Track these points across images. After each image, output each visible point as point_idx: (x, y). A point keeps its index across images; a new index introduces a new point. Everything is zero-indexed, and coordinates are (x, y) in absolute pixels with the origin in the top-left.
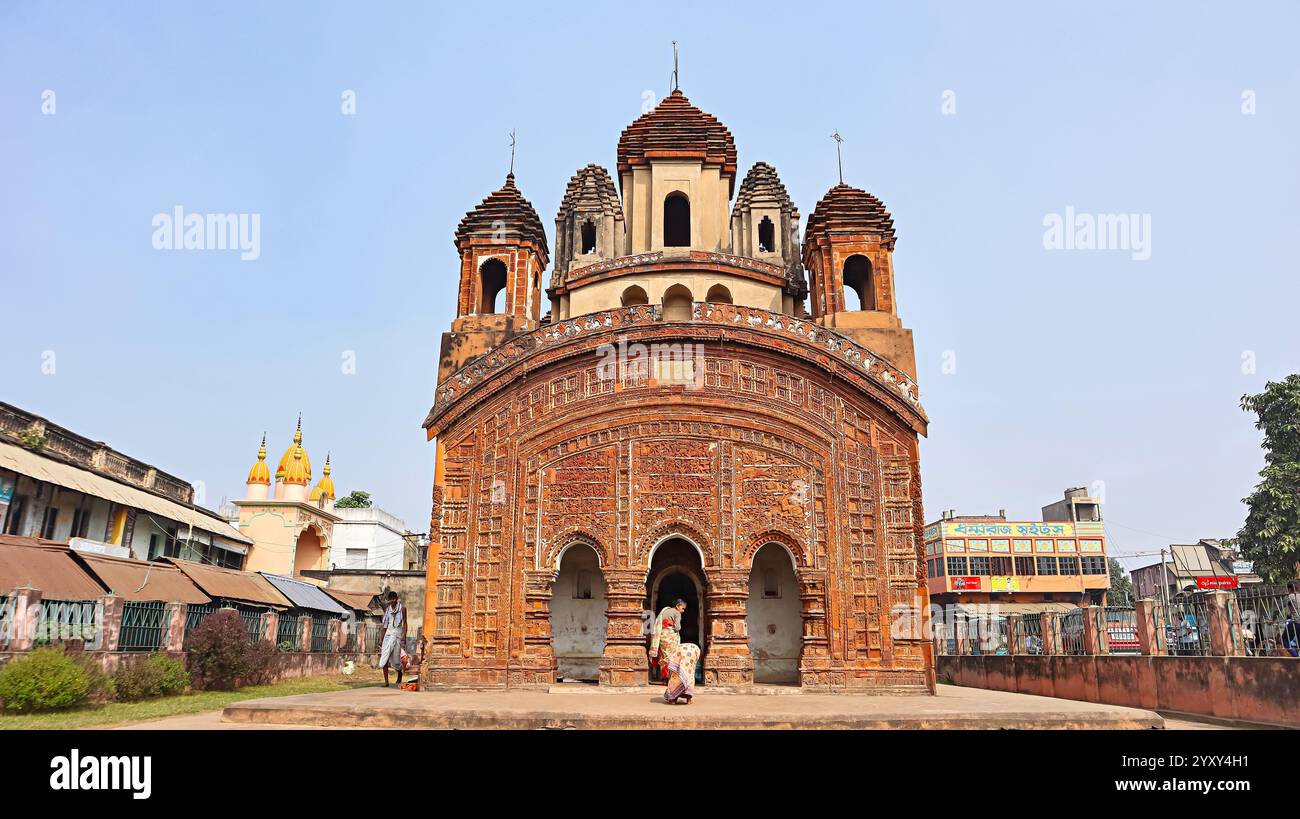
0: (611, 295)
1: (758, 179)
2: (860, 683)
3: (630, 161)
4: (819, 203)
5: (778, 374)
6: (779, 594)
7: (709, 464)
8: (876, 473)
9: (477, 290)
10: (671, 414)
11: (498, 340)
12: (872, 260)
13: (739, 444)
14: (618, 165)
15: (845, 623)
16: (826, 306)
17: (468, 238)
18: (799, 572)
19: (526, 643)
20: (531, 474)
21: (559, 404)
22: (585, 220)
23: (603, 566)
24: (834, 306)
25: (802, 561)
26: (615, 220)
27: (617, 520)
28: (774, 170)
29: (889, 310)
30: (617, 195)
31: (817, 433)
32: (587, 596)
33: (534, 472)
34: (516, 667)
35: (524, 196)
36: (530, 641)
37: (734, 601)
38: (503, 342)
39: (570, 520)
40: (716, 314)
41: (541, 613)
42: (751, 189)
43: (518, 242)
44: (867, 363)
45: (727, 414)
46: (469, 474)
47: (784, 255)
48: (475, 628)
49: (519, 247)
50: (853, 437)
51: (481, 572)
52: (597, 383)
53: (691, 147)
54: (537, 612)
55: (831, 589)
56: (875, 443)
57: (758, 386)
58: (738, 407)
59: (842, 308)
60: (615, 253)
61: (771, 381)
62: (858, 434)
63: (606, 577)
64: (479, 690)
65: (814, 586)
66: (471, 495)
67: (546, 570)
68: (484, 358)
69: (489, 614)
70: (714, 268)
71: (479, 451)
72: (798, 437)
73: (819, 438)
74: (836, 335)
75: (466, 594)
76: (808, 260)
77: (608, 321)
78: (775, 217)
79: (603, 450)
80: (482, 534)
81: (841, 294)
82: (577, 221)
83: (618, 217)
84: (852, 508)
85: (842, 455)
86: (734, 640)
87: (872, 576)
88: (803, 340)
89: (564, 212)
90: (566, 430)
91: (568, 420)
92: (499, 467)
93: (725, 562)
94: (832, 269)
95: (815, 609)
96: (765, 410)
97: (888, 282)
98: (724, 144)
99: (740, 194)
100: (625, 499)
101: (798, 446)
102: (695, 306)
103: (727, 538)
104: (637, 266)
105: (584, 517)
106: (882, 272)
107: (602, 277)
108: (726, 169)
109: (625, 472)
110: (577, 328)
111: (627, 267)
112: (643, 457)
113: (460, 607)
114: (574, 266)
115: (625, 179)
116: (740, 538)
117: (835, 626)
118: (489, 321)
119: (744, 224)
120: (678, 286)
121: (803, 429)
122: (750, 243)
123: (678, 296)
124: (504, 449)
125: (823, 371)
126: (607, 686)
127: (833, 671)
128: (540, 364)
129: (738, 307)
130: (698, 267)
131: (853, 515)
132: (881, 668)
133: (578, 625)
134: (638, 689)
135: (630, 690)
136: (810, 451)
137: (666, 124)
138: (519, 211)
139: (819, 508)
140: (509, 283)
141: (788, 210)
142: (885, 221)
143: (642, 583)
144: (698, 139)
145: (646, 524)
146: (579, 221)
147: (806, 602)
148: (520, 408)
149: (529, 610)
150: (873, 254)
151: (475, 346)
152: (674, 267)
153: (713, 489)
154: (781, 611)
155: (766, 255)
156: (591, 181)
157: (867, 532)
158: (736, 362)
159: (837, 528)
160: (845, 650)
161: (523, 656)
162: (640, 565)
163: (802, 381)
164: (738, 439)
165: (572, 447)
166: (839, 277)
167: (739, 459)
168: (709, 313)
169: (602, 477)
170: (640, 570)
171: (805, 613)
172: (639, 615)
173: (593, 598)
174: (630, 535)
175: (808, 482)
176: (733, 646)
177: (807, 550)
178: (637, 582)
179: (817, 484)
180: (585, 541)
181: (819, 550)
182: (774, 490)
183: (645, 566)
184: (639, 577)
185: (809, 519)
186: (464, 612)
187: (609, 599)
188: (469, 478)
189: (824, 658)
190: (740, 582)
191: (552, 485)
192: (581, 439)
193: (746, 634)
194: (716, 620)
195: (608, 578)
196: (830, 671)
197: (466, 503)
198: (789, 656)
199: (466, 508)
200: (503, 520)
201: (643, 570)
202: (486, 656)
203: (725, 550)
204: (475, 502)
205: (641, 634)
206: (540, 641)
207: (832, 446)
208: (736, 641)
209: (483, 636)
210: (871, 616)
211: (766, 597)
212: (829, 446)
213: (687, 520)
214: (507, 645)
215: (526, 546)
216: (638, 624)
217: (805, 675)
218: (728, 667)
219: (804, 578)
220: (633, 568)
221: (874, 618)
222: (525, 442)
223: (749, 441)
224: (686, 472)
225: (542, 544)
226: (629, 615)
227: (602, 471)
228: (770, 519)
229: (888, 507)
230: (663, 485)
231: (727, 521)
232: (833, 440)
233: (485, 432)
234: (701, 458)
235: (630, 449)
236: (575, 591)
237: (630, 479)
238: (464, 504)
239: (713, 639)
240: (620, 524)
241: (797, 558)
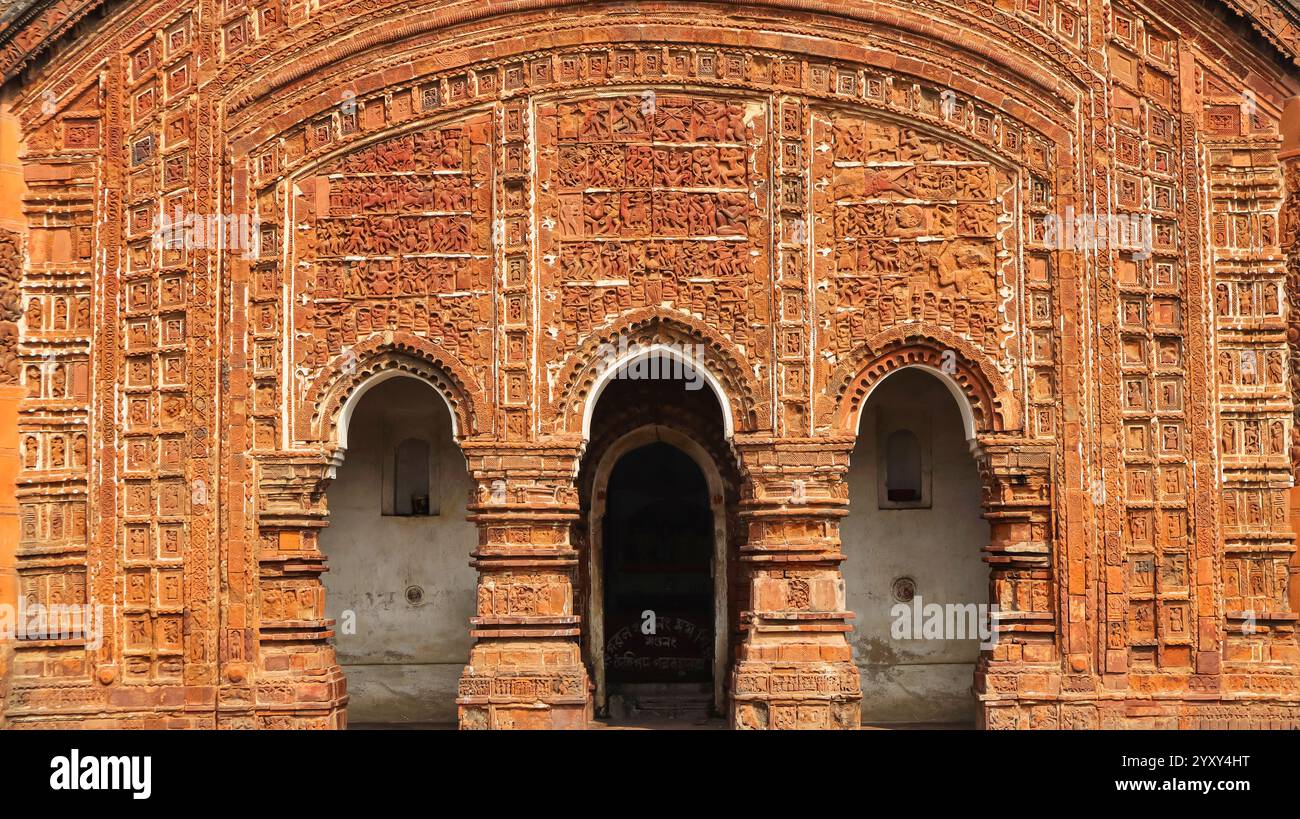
6: (926, 499)
7: (745, 161)
8: (1192, 185)
10: (641, 26)
13: (824, 104)
18: (983, 446)
19: (263, 643)
20: (261, 192)
23: (461, 437)
25: (990, 416)
27: (498, 313)
32: (420, 508)
33: (269, 188)
34: (239, 704)
36: (274, 635)
37: (811, 522)
39: (372, 317)
41: (302, 561)
48: (126, 606)
50: (1133, 85)
51: (136, 457)
54: (291, 561)
55: (1065, 491)
56: (1192, 103)
62: (1148, 77)
63: (471, 465)
65: (1021, 483)
66: (101, 254)
67: (311, 449)
69: (162, 569)
71: (115, 134)
73: (1043, 90)
75: (97, 519)
79: (456, 124)
80: (133, 358)
84: (1125, 277)
85: (1101, 134)
86: (810, 624)
87: (1176, 457)
90: (354, 72)
92: (174, 176)
93: (786, 424)
95: (1023, 542)
96: (895, 11)
100: (518, 258)
101: (985, 111)
103: (793, 358)
105: (408, 307)
109: (516, 185)
112: (567, 144)
113: (82, 553)
116: (825, 356)
117: (1076, 586)
121: (998, 66)
124: (183, 124)
127: (1069, 702)
131: (1129, 297)
132: (1191, 694)
133: (399, 588)
136: (1017, 124)
139: (1040, 279)
143: (568, 479)
145: (577, 323)
147: (1000, 525)
149: (270, 555)
153: (754, 227)
157: (1165, 340)
159: (1086, 331)
160: (1099, 649)
161: (255, 675)
162: (562, 432)
164: (824, 94)
165: (371, 118)
167: (825, 148)
169: (456, 198)
170: (561, 443)
171: (995, 553)
172: (562, 562)
173: (438, 515)
174: (534, 353)
175: (1010, 208)
176: (808, 639)
177: (1004, 388)
178: (554, 478)
179: (1033, 214)
180: (414, 371)
181: (1035, 390)
182: (919, 230)
183: (575, 435)
184: (559, 464)
185: (1010, 306)
186: (94, 566)
187: (480, 523)
188: (90, 206)
189: (1043, 668)
190: (827, 473)
191: (319, 221)
192: (396, 94)
193: (841, 608)
194: (763, 574)
195: (477, 468)
196: (1060, 701)
197: (88, 275)
198: (949, 657)
199: (87, 288)
200: (189, 317)
201: (569, 444)
202: (159, 679)
203: (787, 391)
204: (111, 269)
205: (566, 612)
206: (301, 636)
207: (1076, 110)
208: (815, 627)
209: (147, 625)
210: (1168, 561)
211: (891, 504)
212: (1068, 111)
213: (686, 312)
214: (214, 649)
215: (254, 387)
216: (560, 586)
217: (995, 713)
218: (797, 695)
219: (994, 462)
220: (543, 440)
221: (1178, 566)
222: (241, 106)
223: (853, 97)
224: (683, 183)
225: (297, 382)
226: (536, 563)
227: (456, 181)
228: (907, 308)
229: (1221, 275)
230: (622, 218)
231: (792, 312)
232: (1079, 93)
233: (131, 81)
234: (723, 145)
235: (531, 121)
236: (389, 498)
237: (532, 202)
238: (80, 276)
239: (756, 621)
240: (506, 325)
241: (977, 411)
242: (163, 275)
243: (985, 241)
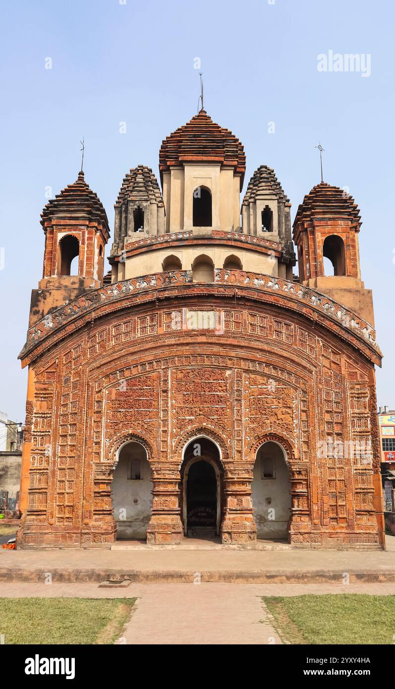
0: (154, 262)
1: (262, 178)
2: (332, 541)
3: (168, 163)
4: (306, 197)
5: (276, 321)
6: (274, 477)
7: (226, 386)
8: (345, 393)
9: (57, 258)
10: (199, 350)
11: (73, 295)
12: (344, 239)
13: (247, 371)
14: (160, 166)
15: (322, 499)
16: (310, 272)
17: (50, 219)
18: (289, 463)
19: (94, 514)
20: (97, 392)
21: (118, 342)
22: (136, 207)
23: (149, 459)
24: (316, 272)
25: (291, 455)
26: (158, 207)
27: (160, 426)
28: (273, 171)
29: (355, 275)
30: (159, 189)
31: (303, 364)
32: (138, 477)
33: (100, 391)
34: (87, 531)
35: (91, 188)
36: (97, 512)
37: (243, 483)
38: (77, 297)
39: (126, 426)
40: (231, 277)
41: (105, 492)
42: (256, 185)
43: (87, 223)
44: (339, 313)
45: (239, 350)
46: (52, 392)
47: (279, 234)
48: (58, 503)
49: (88, 227)
50: (329, 367)
51: (62, 463)
52: (145, 327)
53: (213, 153)
54: (102, 492)
55: (312, 475)
56: (344, 371)
57: (261, 330)
58: (246, 345)
59: (322, 274)
60: (158, 231)
61: (271, 327)
62: (332, 365)
63: (152, 466)
64: (60, 548)
65: (300, 473)
66: (54, 408)
67: (109, 461)
68: (63, 308)
69: (67, 493)
70: (230, 243)
71: (59, 376)
72: (289, 366)
73: (305, 368)
74: (318, 293)
75: (51, 480)
76: (298, 237)
77: (153, 282)
78: (273, 206)
79: (149, 375)
80: (62, 436)
81: (321, 263)
82: (130, 208)
83: (160, 204)
84: (327, 417)
85: (320, 379)
86: (243, 511)
87: (341, 466)
88: (294, 297)
89: (120, 200)
90: (123, 360)
91: (124, 354)
92: (75, 387)
93: (236, 456)
94: (315, 245)
95: (300, 489)
96: (266, 347)
97: (355, 254)
98: (237, 151)
99: (248, 189)
100: (165, 411)
101: (289, 373)
102: (216, 271)
103: (238, 438)
104: (174, 241)
105: (136, 423)
106: (351, 248)
107: (148, 249)
108: (238, 170)
109: (165, 391)
110: (131, 287)
111: (167, 242)
112: (179, 381)
113: (46, 489)
114: (129, 240)
115: (165, 177)
116: (248, 439)
117: (315, 501)
118: (66, 281)
119: (251, 211)
120: (203, 256)
121: (293, 361)
122: (255, 225)
123: (203, 263)
124: (78, 374)
125: (308, 319)
126: (153, 544)
127: (313, 533)
128: (104, 313)
129: (247, 273)
130: (217, 242)
131: (328, 423)
132: (346, 531)
133: (131, 499)
134: (174, 547)
135: (169, 547)
136: (298, 377)
137: (194, 136)
138: (87, 200)
139: (304, 418)
140: (81, 253)
141: (283, 201)
142: (353, 211)
143: (178, 471)
144: (218, 147)
145: (181, 428)
146: (132, 207)
147: (294, 484)
148: (89, 345)
149: (96, 490)
150: (344, 234)
151: (56, 299)
152: (200, 242)
153: (228, 403)
154: (274, 488)
155: (267, 234)
156: (139, 178)
158: (245, 312)
159: (317, 432)
160: (321, 518)
161: (92, 523)
162: (176, 458)
163: (292, 327)
164: (247, 368)
165: (127, 373)
166: (320, 251)
167: (247, 382)
168: (226, 277)
169: (149, 395)
170: (176, 461)
171: (293, 492)
172: (176, 493)
173: (142, 479)
174: (169, 437)
175: (296, 399)
176: (242, 515)
177: (295, 447)
178: (174, 470)
179: (302, 401)
180: (137, 441)
181: (303, 447)
182: (272, 405)
183: (180, 458)
184: (175, 467)
185: (296, 425)
186: (49, 492)
187: (154, 482)
188: (52, 395)
189: (306, 524)
190: (247, 470)
191: (112, 400)
192: (134, 367)
193: (251, 507)
194: (230, 497)
195: (153, 467)
196: (311, 533)
197: (51, 413)
198: (280, 520)
199: (50, 417)
200: (77, 425)
201: (178, 461)
202: (65, 524)
203: (237, 447)
204: (57, 412)
205: (177, 507)
206: (105, 512)
207: (314, 373)
208: (244, 512)
209: (63, 509)
210: (340, 494)
211: (264, 478)
212: (311, 373)
213: (210, 426)
214: (81, 516)
215: (94, 444)
216: (175, 500)
217: (293, 536)
218: (239, 531)
219: (292, 467)
220: (171, 460)
221: (343, 496)
222: (93, 369)
223: (255, 369)
224: (209, 392)
225: (106, 443)
226: (169, 493)
227: (149, 390)
228: (269, 425)
229: (353, 417)
230: (193, 401)
231: (238, 426)
232: (314, 368)
233: (64, 362)
234: (220, 381)
235: (169, 374)
236: (129, 474)
237: (169, 396)
238: (49, 414)
239: (228, 510)
240: (162, 429)
241: (288, 453)
242: (71, 414)
243: (290, 408)
